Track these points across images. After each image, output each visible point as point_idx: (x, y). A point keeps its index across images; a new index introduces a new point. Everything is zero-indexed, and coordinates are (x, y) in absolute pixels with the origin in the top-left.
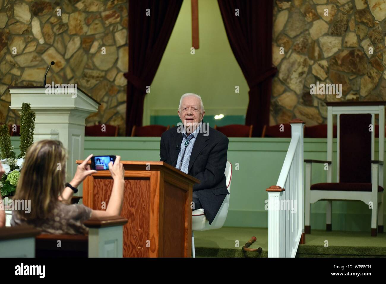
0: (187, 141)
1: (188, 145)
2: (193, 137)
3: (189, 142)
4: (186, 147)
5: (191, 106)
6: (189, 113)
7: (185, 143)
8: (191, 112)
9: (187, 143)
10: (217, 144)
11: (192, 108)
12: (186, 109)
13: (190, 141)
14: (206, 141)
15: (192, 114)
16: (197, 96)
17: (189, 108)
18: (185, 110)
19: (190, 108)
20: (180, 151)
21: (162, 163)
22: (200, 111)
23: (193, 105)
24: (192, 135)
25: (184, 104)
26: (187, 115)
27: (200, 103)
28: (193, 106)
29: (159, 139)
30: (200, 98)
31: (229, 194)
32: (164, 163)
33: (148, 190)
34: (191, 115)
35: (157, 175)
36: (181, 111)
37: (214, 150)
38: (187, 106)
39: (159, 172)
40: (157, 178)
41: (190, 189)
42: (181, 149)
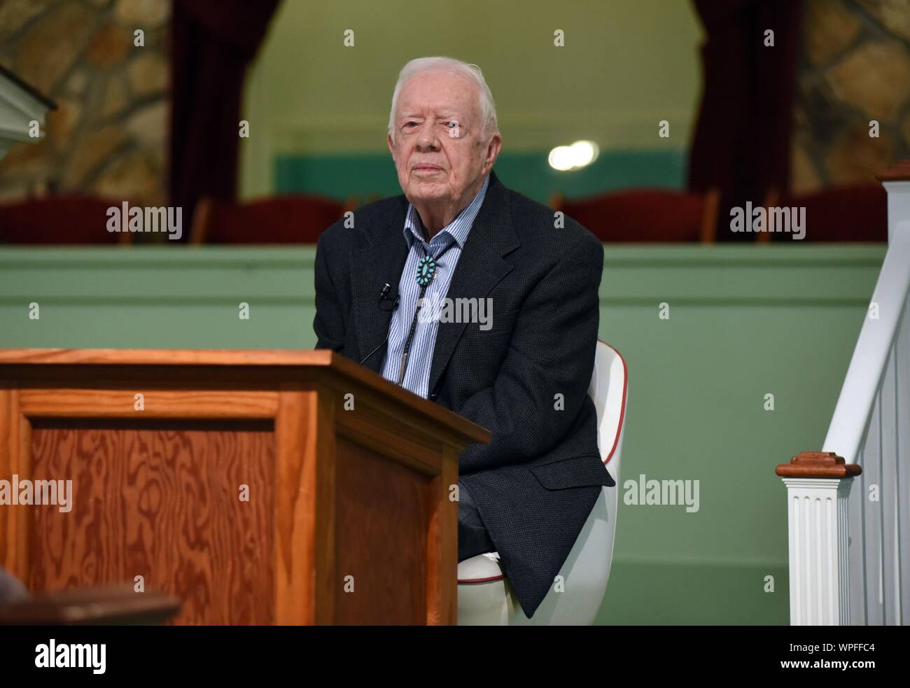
0: (427, 262)
1: (431, 280)
2: (453, 243)
3: (437, 265)
4: (424, 287)
5: (434, 112)
6: (425, 140)
7: (420, 272)
8: (434, 138)
9: (428, 272)
10: (552, 266)
11: (438, 118)
12: (412, 124)
13: (440, 261)
14: (504, 257)
15: (436, 144)
16: (466, 68)
17: (425, 119)
18: (408, 130)
19: (430, 121)
20: (396, 306)
21: (324, 358)
22: (475, 132)
23: (446, 108)
24: (446, 233)
25: (407, 104)
26: (418, 148)
27: (474, 100)
28: (444, 113)
29: (308, 254)
30: (478, 76)
31: (611, 483)
32: (333, 357)
33: (266, 470)
34: (432, 149)
35: (306, 409)
36: (396, 135)
37: (537, 295)
38: (418, 112)
39: (313, 397)
40: (304, 419)
41: (449, 467)
42: (398, 297)
